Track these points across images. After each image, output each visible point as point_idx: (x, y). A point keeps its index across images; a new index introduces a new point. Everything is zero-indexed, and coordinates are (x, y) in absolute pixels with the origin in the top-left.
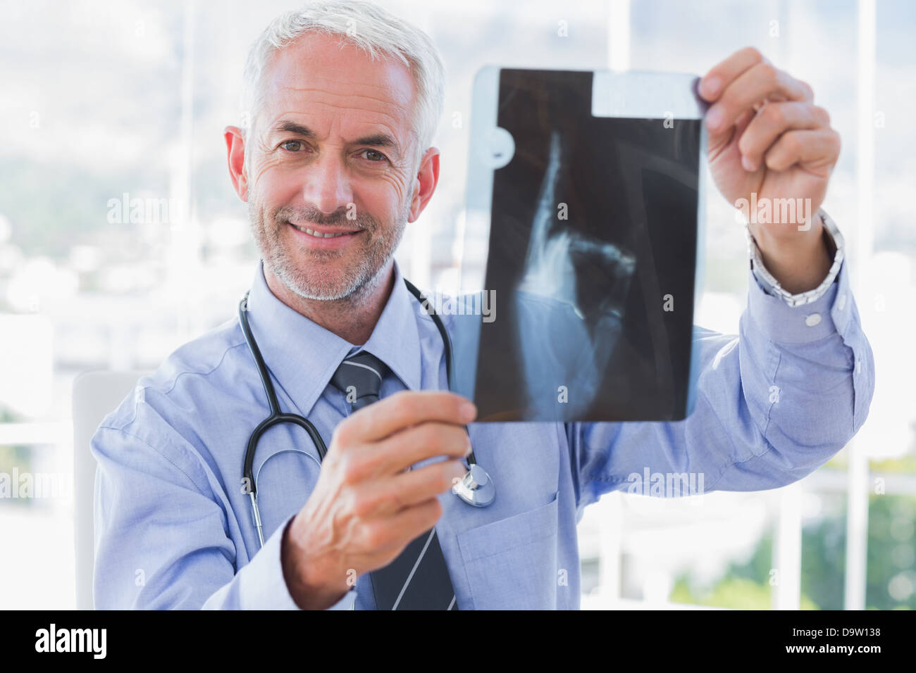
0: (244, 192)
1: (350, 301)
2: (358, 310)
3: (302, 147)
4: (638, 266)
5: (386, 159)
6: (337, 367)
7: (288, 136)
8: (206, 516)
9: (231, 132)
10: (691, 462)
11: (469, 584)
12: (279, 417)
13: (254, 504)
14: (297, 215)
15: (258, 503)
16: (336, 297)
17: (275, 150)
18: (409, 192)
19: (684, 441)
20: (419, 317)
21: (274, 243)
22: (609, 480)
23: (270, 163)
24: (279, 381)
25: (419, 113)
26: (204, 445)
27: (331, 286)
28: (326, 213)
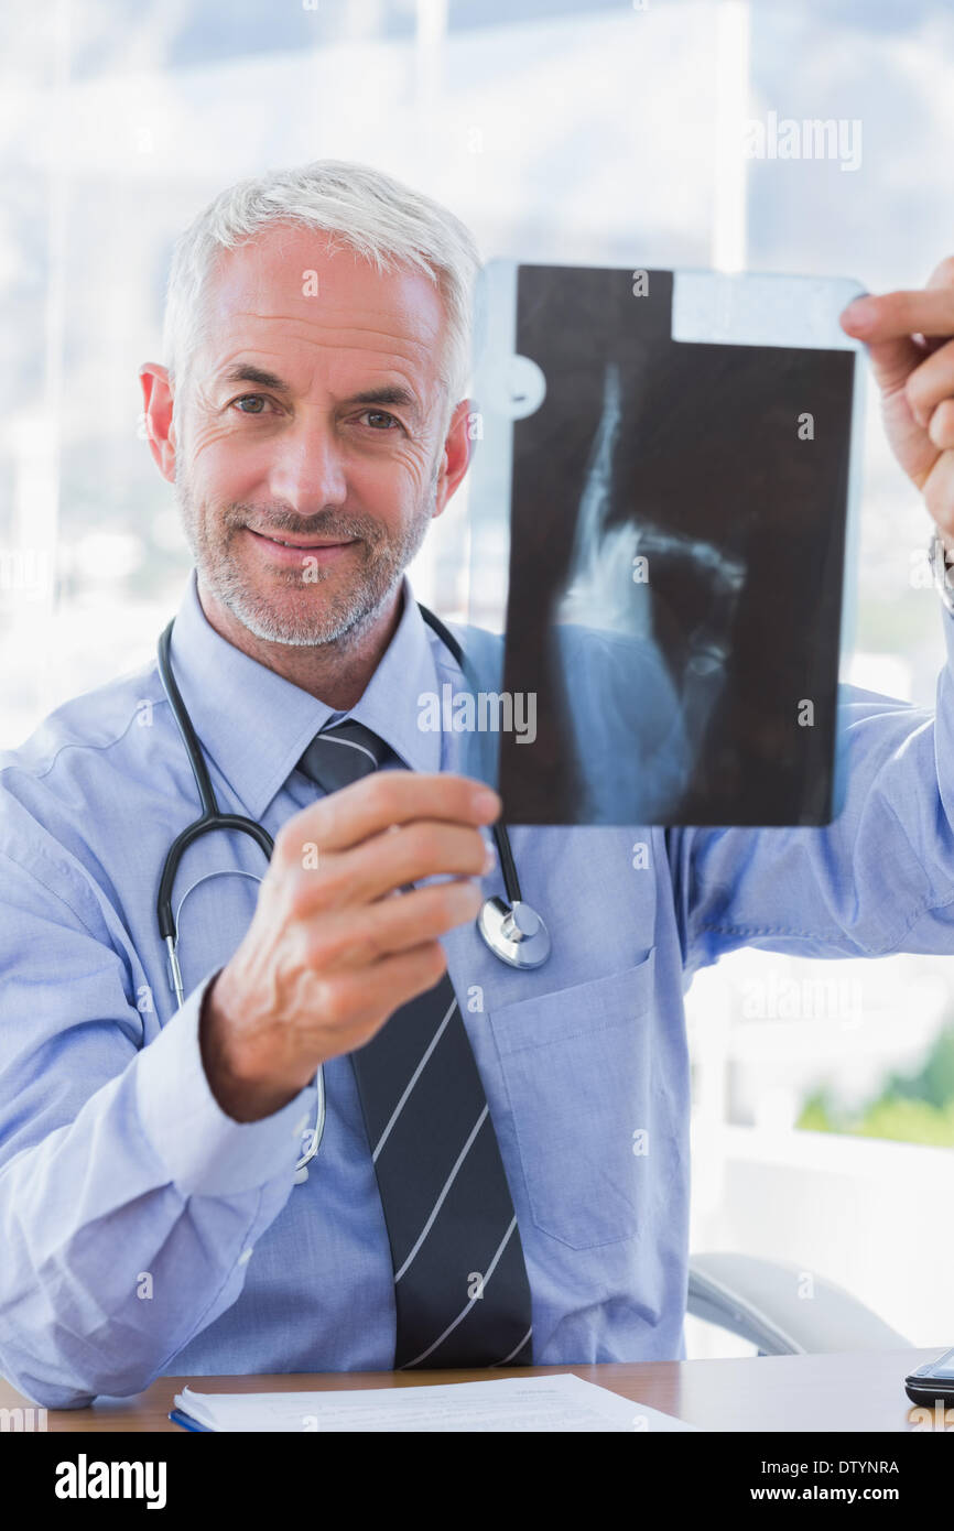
0: (170, 469)
1: (337, 646)
2: (347, 657)
3: (267, 407)
4: (750, 578)
5: (400, 425)
6: (308, 743)
7: (245, 388)
8: (98, 971)
9: (150, 372)
10: (861, 905)
11: (506, 1090)
12: (216, 820)
13: (172, 956)
14: (260, 518)
15: (179, 954)
16: (318, 641)
17: (224, 410)
18: (433, 474)
19: (851, 875)
20: (442, 665)
21: (222, 558)
22: (734, 931)
23: (216, 431)
24: (218, 763)
25: (451, 353)
26: (96, 860)
27: (311, 624)
28: (306, 514)
